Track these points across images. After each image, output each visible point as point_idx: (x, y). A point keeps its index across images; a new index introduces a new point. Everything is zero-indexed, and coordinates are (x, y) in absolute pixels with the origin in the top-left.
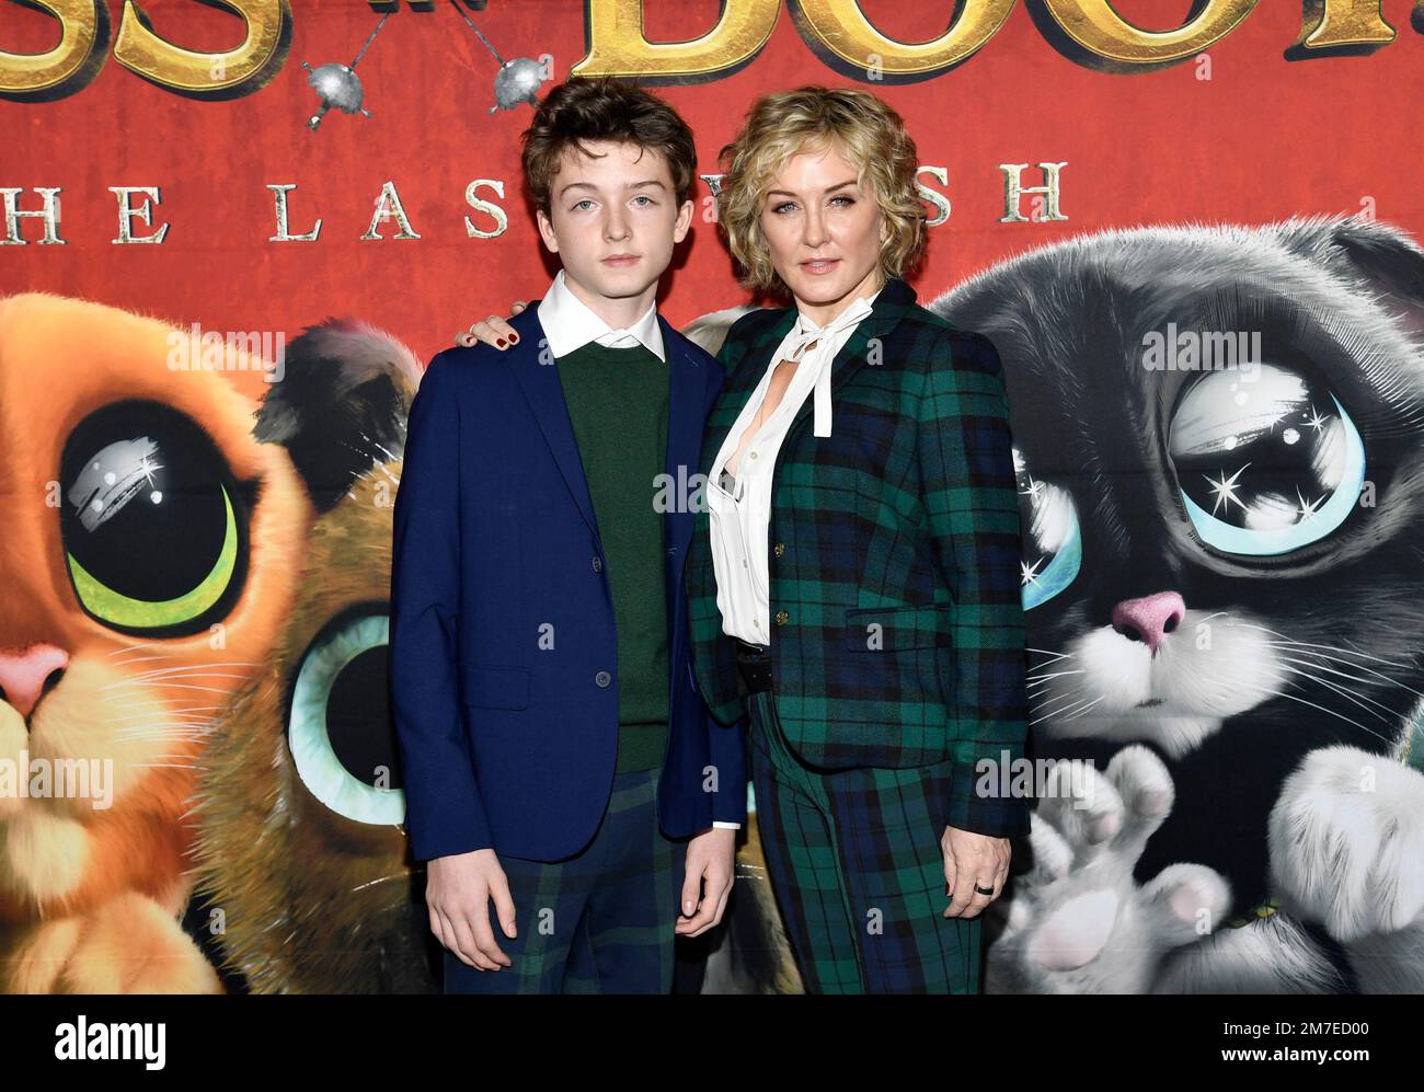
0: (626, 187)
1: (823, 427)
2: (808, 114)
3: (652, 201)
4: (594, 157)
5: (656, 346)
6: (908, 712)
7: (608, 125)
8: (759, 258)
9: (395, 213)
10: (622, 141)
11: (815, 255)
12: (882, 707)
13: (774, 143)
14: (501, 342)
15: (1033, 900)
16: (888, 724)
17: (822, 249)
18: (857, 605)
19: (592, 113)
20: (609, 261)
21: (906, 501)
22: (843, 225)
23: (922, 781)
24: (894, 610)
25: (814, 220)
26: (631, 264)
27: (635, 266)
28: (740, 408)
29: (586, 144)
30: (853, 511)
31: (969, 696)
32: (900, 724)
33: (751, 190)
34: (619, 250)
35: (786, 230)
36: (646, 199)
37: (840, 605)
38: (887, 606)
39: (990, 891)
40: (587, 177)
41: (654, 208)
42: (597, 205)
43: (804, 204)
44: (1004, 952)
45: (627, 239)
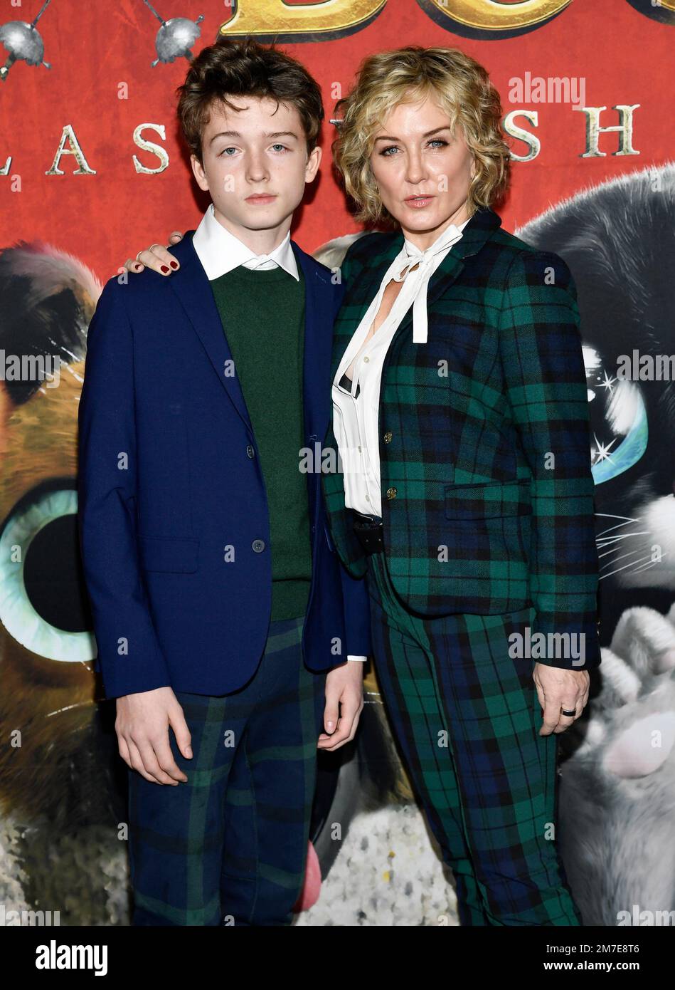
0: (264, 136)
1: (420, 334)
2: (408, 70)
3: (286, 148)
4: (238, 110)
5: (291, 268)
6: (497, 568)
7: (249, 83)
8: (370, 194)
9: (74, 152)
10: (261, 96)
11: (416, 191)
12: (475, 565)
13: (380, 95)
14: (164, 269)
15: (607, 720)
16: (480, 578)
17: (421, 186)
18: (454, 481)
19: (235, 71)
20: (251, 199)
21: (492, 396)
22: (439, 164)
23: (505, 625)
24: (481, 486)
25: (415, 161)
26: (269, 202)
27: (273, 203)
28: (359, 320)
29: (231, 99)
30: (448, 404)
32: (489, 579)
33: (362, 136)
34: (259, 189)
35: (392, 170)
36: (281, 146)
37: (439, 482)
38: (477, 483)
39: (572, 714)
40: (232, 127)
41: (289, 154)
42: (241, 152)
43: (406, 147)
44: (584, 763)
45: (266, 180)
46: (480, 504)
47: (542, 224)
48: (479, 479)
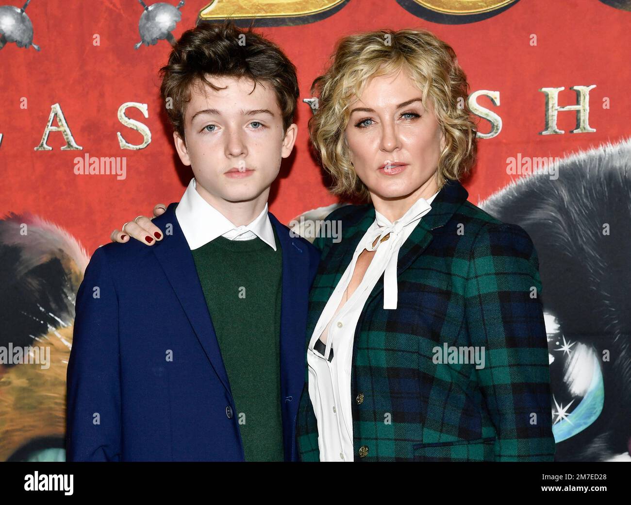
0: (243, 114)
1: (391, 301)
3: (263, 125)
4: (217, 89)
5: (269, 239)
7: (228, 63)
8: (345, 167)
9: (61, 129)
10: (239, 76)
14: (148, 239)
17: (395, 154)
18: (422, 441)
19: (215, 53)
24: (448, 444)
26: (247, 176)
27: (250, 178)
28: (333, 288)
29: (211, 79)
30: (417, 367)
34: (238, 164)
36: (259, 123)
37: (408, 440)
38: (444, 441)
40: (212, 105)
41: (266, 130)
42: (221, 128)
45: (244, 155)
47: (503, 197)
48: (446, 438)
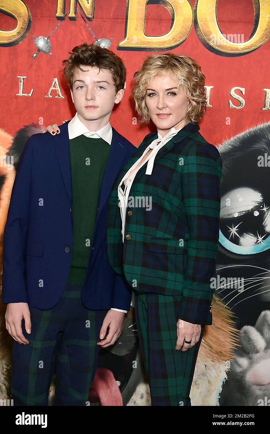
0: (94, 82)
1: (149, 172)
2: (162, 63)
3: (104, 88)
4: (82, 70)
6: (170, 276)
7: (89, 60)
8: (145, 112)
9: (57, 89)
10: (92, 66)
11: (161, 112)
12: (161, 273)
13: (148, 72)
16: (162, 279)
17: (164, 110)
18: (156, 236)
19: (84, 57)
20: (87, 107)
21: (176, 202)
22: (172, 102)
23: (174, 302)
24: (168, 239)
25: (161, 100)
26: (94, 109)
27: (95, 110)
29: (83, 67)
30: (156, 202)
31: (190, 272)
32: (166, 280)
33: (142, 88)
34: (90, 103)
35: (152, 102)
36: (103, 87)
37: (149, 235)
38: (166, 237)
39: (190, 343)
40: (81, 78)
41: (105, 90)
42: (85, 88)
43: (158, 94)
44: (238, 376)
45: (93, 100)
46: (165, 247)
47: (243, 136)
48: (167, 236)
